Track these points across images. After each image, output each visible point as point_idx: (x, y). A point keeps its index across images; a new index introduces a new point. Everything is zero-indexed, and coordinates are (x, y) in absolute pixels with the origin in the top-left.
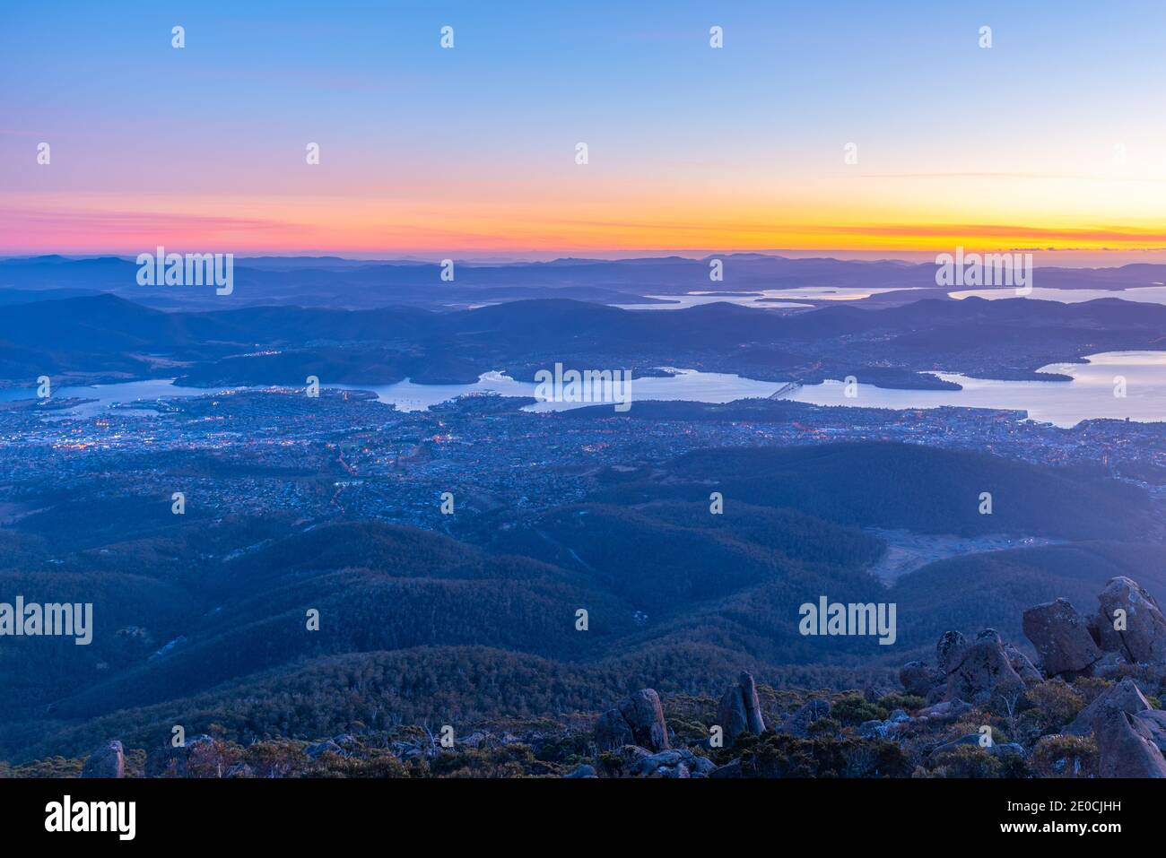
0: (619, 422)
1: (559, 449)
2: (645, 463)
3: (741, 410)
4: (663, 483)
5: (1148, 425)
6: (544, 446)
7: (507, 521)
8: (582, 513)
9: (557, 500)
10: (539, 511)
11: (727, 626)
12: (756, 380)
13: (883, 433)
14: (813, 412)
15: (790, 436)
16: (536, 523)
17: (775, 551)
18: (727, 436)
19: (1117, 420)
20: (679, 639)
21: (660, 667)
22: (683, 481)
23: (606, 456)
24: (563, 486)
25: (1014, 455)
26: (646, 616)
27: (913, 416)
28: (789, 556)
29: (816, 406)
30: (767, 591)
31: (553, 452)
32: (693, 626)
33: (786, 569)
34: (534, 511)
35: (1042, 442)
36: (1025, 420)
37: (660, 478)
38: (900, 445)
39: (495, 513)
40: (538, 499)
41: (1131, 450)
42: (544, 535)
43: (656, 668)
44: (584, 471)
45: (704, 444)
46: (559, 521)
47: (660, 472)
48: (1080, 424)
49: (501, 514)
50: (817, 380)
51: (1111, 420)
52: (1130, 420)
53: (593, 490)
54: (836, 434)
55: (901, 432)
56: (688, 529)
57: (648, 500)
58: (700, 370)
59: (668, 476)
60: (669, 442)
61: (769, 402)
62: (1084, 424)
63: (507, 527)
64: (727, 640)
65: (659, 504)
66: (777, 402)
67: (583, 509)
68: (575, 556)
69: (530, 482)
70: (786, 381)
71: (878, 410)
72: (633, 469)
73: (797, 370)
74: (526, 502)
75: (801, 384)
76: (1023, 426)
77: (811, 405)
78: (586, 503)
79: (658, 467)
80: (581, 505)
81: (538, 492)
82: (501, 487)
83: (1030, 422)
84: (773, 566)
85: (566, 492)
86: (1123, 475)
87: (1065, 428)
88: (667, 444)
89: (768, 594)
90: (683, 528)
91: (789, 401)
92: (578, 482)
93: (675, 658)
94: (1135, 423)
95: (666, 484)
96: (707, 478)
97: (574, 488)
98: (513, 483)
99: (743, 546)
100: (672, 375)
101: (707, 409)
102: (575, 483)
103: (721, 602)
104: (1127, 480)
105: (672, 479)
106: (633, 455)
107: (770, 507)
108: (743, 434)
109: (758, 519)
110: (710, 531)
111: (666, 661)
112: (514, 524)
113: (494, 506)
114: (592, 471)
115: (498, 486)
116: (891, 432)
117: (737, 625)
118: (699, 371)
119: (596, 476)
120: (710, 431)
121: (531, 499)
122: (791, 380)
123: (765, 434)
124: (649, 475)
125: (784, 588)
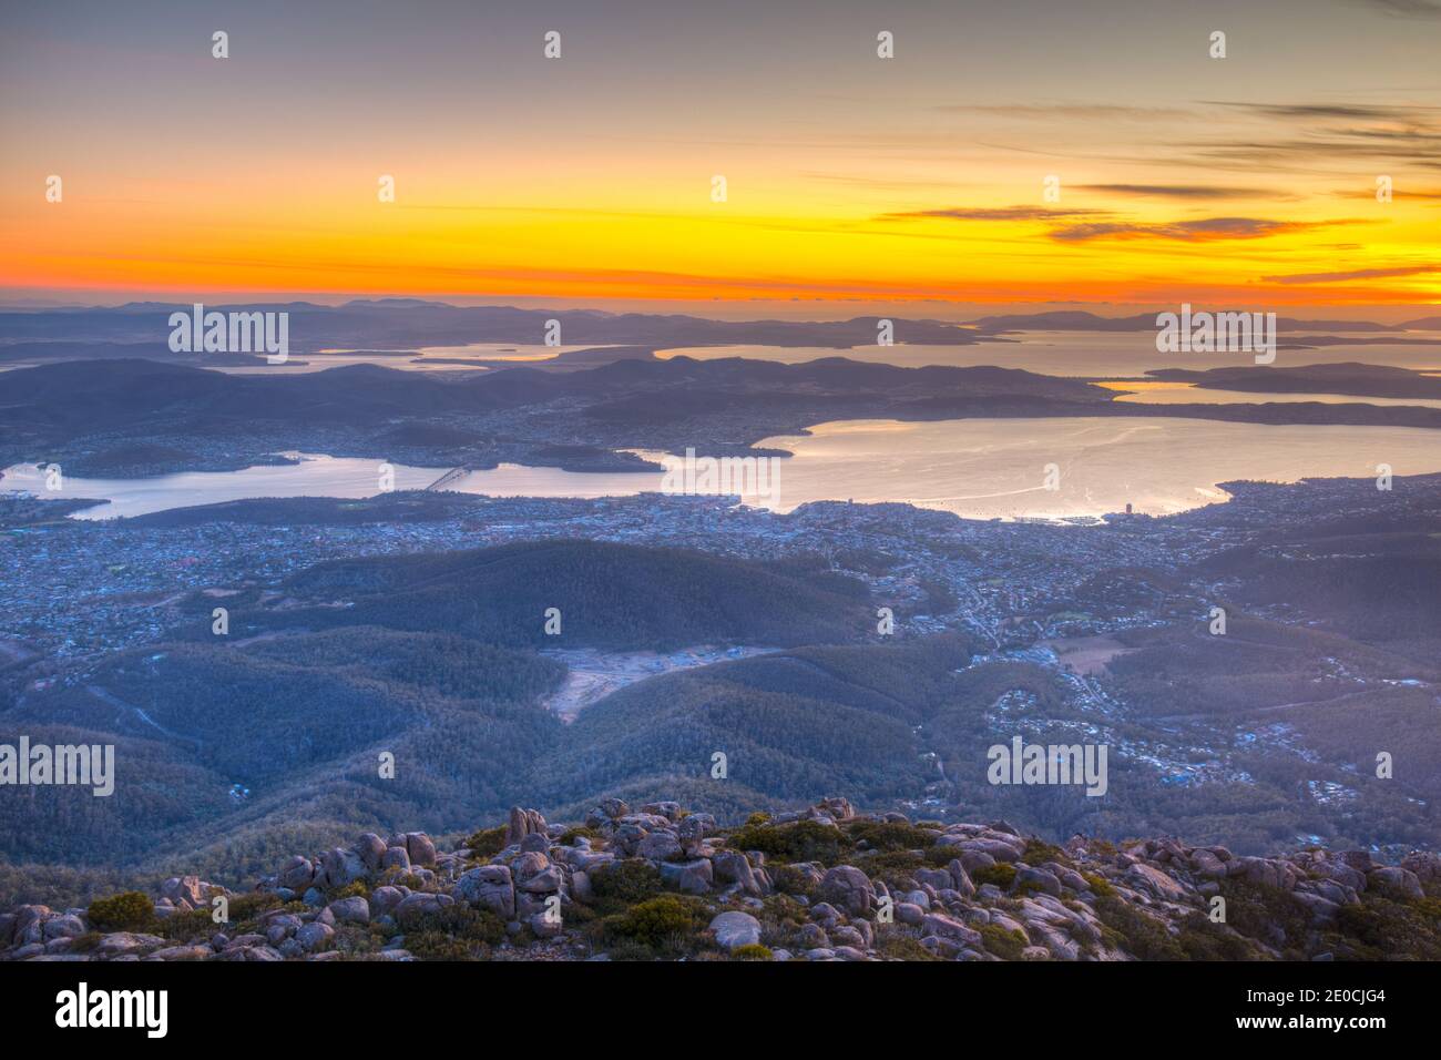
0: (218, 528)
1: (127, 570)
2: (253, 583)
3: (389, 508)
4: (276, 609)
5: (872, 506)
6: (104, 567)
7: (42, 675)
8: (156, 658)
9: (121, 642)
10: (92, 659)
11: (355, 792)
12: (411, 466)
13: (567, 528)
14: (483, 506)
15: (451, 537)
16: (85, 676)
17: (424, 689)
18: (370, 542)
19: (839, 502)
20: (285, 817)
21: (246, 860)
22: (305, 605)
23: (197, 577)
24: (130, 622)
25: (723, 549)
26: (246, 791)
27: (610, 506)
28: (443, 693)
29: (487, 498)
30: (411, 743)
31: (117, 574)
32: (307, 798)
33: (437, 711)
34: (85, 659)
35: (758, 532)
36: (738, 506)
37: (275, 602)
38: (588, 543)
39: (23, 666)
40: (90, 642)
41: (853, 537)
42: (98, 693)
43: (239, 862)
44: (161, 599)
45: (338, 553)
46: (121, 671)
47: (273, 594)
48: (799, 508)
49: (32, 666)
50: (491, 465)
51: (833, 502)
52: (854, 502)
53: (175, 625)
54: (511, 533)
55: (592, 527)
56: (309, 669)
57: (255, 633)
58: (335, 454)
59: (284, 598)
60: (288, 552)
61: (426, 495)
62: (804, 509)
63: (40, 685)
64: (354, 812)
65: (270, 637)
66: (437, 494)
67: (158, 652)
68: (145, 717)
69: (78, 619)
70: (450, 466)
71: (565, 500)
72: (234, 592)
73: (465, 451)
74: (72, 647)
75: (469, 470)
76: (736, 514)
77: (482, 496)
78: (163, 644)
79: (271, 588)
80: (154, 646)
81: (92, 633)
82: (33, 629)
83: (744, 508)
84: (419, 708)
85: (136, 629)
86: (843, 567)
87: (782, 513)
88: (285, 556)
89: (412, 746)
90: (301, 668)
91: (453, 492)
92: (153, 614)
93: (269, 845)
94: (857, 505)
95: (281, 610)
96: (338, 598)
97: (148, 623)
98: (53, 621)
99: (381, 685)
100: (295, 462)
101: (343, 506)
102: (149, 615)
103: (348, 762)
104: (846, 572)
105: (290, 603)
106: (235, 574)
107: (420, 633)
108: (388, 539)
109: (403, 649)
110: (339, 669)
111: (256, 851)
112: (53, 681)
113: (22, 656)
114: (174, 598)
115: (27, 628)
116: (580, 527)
117: (368, 790)
118: (334, 456)
119: (176, 605)
120: (345, 534)
121: (80, 643)
122: (457, 465)
123: (423, 536)
124: (257, 599)
125: (434, 736)
